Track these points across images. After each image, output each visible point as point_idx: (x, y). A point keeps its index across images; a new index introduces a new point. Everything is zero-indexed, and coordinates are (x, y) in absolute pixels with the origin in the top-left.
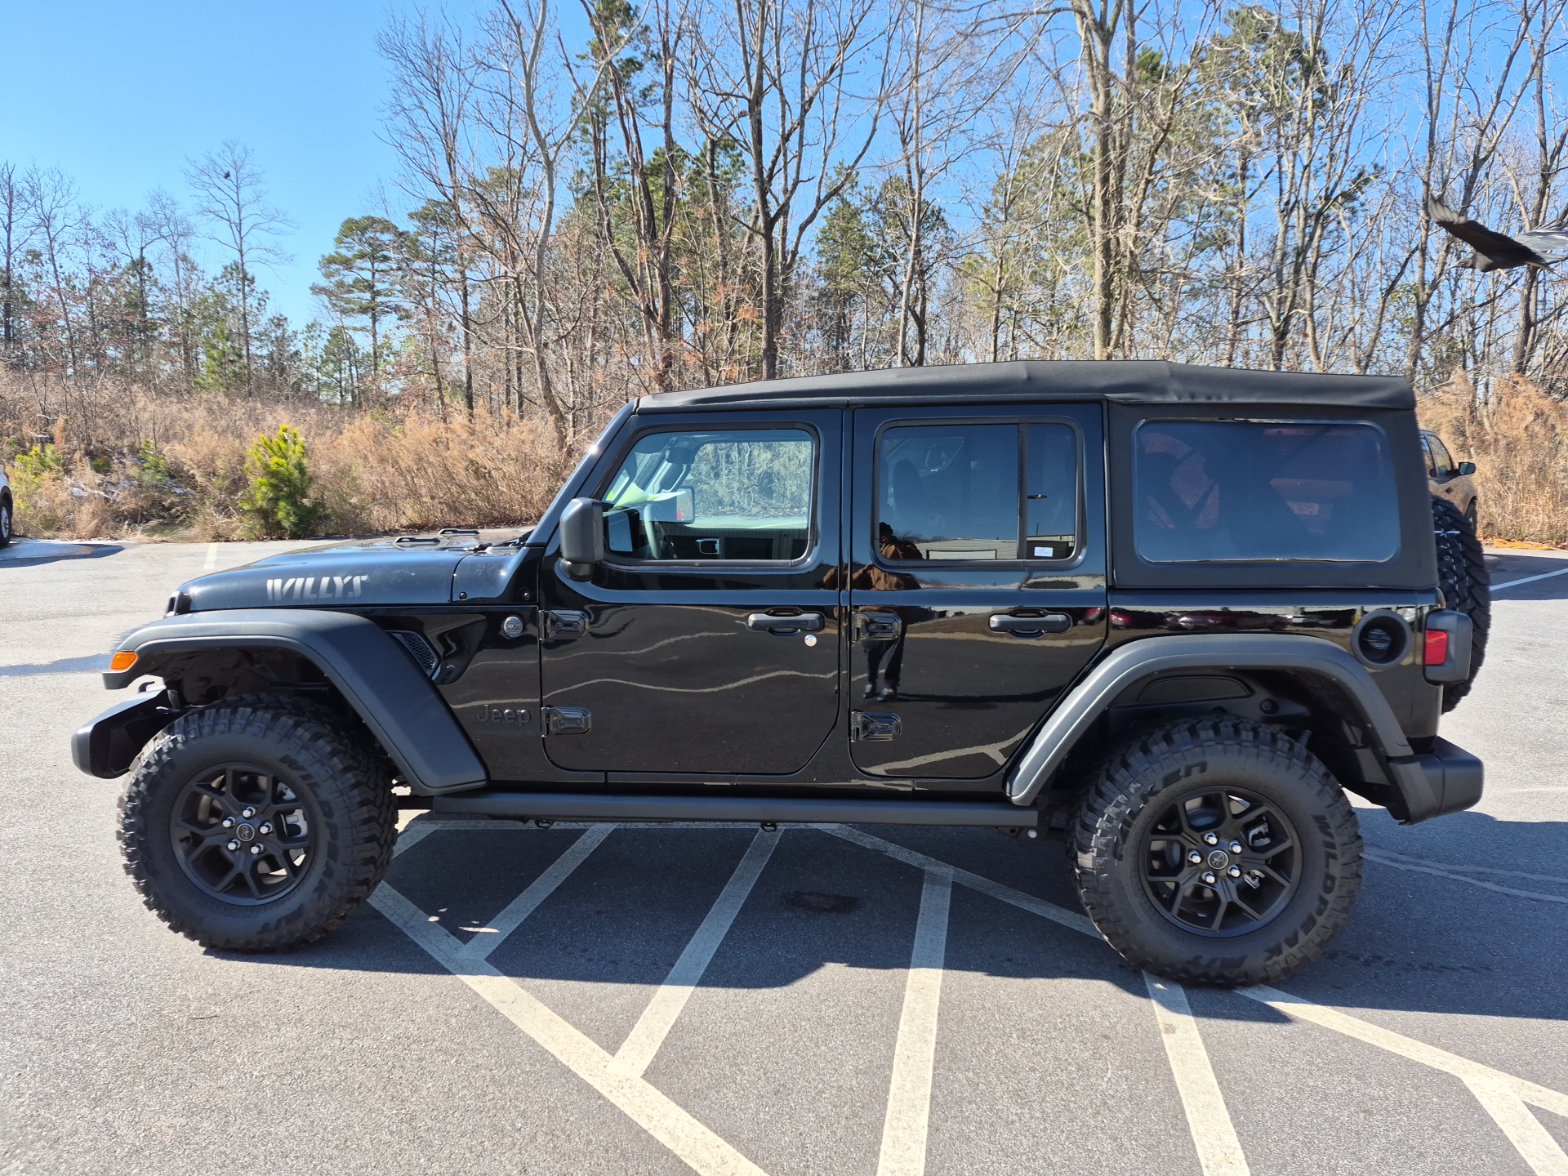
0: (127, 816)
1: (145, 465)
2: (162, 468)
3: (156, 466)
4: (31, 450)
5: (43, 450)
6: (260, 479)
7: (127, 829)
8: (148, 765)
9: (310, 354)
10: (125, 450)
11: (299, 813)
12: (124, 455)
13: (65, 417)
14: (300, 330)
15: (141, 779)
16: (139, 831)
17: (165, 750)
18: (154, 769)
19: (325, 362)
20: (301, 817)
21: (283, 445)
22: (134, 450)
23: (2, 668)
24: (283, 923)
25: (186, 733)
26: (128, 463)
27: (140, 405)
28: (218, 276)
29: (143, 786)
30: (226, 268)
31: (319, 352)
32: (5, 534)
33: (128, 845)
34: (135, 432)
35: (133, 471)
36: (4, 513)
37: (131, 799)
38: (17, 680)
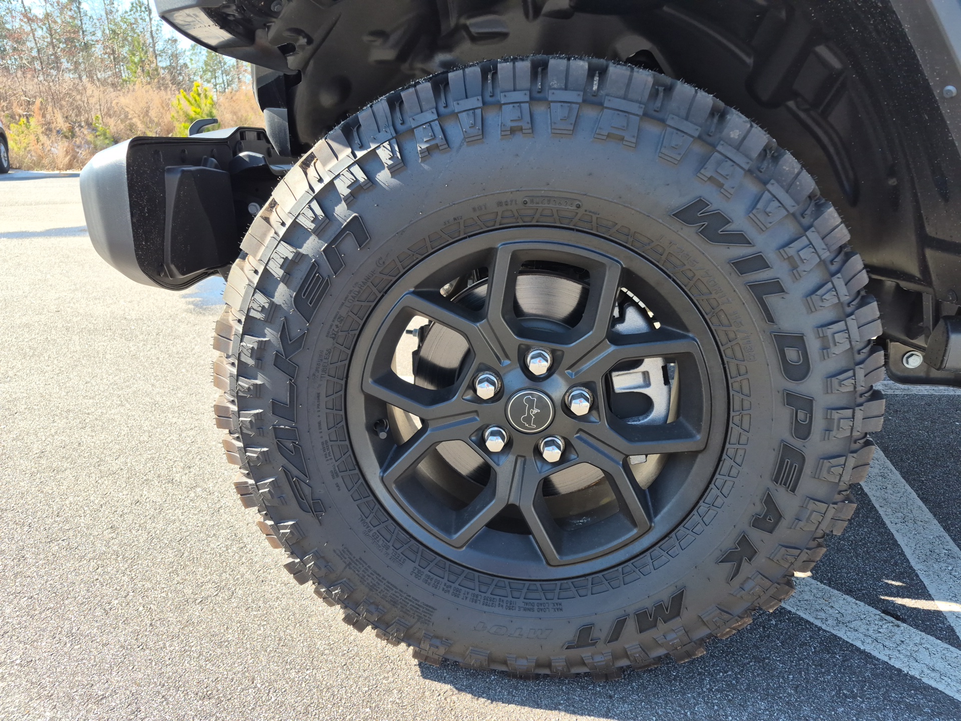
0: (243, 371)
1: (97, 134)
2: (108, 135)
3: (105, 134)
4: (19, 120)
5: (28, 122)
6: (183, 124)
7: (243, 403)
8: (294, 235)
9: (195, 66)
10: (83, 124)
11: (653, 366)
12: (82, 127)
13: (41, 99)
14: (187, 49)
15: (278, 272)
16: (276, 407)
17: (343, 188)
18: (312, 246)
19: (205, 71)
20: (657, 377)
21: (197, 98)
22: (89, 124)
23: (1, 233)
24: (631, 626)
25: (399, 137)
26: (86, 132)
27: (89, 92)
28: (128, 10)
29: (282, 294)
30: (132, 4)
31: (201, 64)
32: (5, 165)
33: (248, 443)
34: (88, 112)
35: (90, 137)
36: (3, 148)
37: (250, 326)
38: (15, 242)
